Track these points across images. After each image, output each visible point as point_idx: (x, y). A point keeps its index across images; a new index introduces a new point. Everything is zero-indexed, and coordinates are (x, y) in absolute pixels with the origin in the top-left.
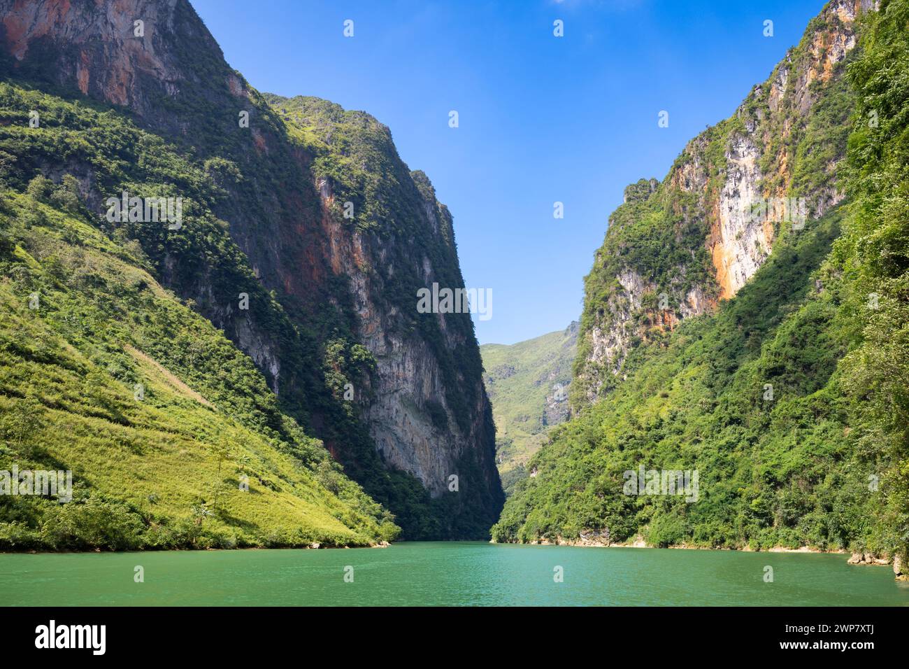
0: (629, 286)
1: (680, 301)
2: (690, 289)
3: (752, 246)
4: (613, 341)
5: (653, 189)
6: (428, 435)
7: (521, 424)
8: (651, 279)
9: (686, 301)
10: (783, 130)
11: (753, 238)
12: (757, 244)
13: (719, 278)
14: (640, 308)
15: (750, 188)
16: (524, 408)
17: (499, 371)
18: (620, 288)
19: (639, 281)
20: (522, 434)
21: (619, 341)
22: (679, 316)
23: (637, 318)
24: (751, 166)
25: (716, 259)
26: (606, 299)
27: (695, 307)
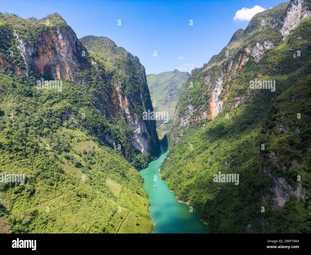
0: (190, 108)
1: (201, 114)
2: (204, 111)
3: (218, 105)
4: (185, 121)
5: (199, 72)
6: (144, 140)
7: (160, 102)
8: (196, 108)
9: (203, 114)
10: (229, 78)
11: (219, 103)
12: (220, 105)
13: (210, 110)
14: (192, 115)
15: (220, 90)
16: (161, 97)
17: (153, 84)
18: (188, 108)
19: (192, 108)
20: (160, 105)
21: (187, 122)
22: (201, 118)
23: (191, 117)
24: (221, 85)
25: (210, 105)
26: (185, 110)
27: (205, 116)
